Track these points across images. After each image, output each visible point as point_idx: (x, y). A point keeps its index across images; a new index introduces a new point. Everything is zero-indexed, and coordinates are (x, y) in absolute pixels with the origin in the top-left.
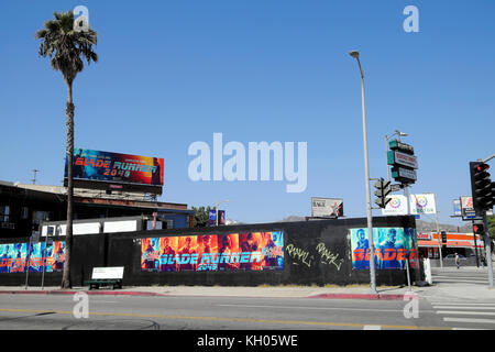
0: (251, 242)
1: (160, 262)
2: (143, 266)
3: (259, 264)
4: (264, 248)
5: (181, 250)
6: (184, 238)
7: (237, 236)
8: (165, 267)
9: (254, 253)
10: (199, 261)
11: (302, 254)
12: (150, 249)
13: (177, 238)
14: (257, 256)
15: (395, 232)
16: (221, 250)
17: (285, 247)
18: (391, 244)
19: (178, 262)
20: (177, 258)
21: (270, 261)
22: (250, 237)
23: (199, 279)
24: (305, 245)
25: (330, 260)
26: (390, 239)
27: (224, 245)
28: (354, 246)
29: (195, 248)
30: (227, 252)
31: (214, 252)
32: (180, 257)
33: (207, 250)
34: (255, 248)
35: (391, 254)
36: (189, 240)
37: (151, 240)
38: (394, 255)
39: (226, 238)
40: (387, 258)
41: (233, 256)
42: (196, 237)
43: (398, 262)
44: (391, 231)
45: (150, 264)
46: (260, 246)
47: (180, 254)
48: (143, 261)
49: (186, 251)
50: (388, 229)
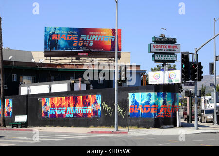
0: (87, 101)
1: (50, 113)
2: (43, 115)
3: (90, 114)
4: (93, 105)
5: (58, 105)
6: (59, 98)
7: (81, 96)
8: (52, 115)
9: (88, 107)
10: (66, 112)
11: (108, 108)
12: (45, 105)
13: (56, 98)
14: (90, 109)
15: (151, 95)
16: (75, 106)
17: (102, 104)
18: (148, 103)
19: (57, 113)
20: (56, 110)
21: (95, 112)
22: (87, 98)
23: (66, 123)
24: (110, 102)
25: (120, 112)
26: (147, 100)
27: (76, 102)
28: (130, 104)
29: (64, 104)
30: (77, 107)
31: (72, 107)
32: (58, 109)
33: (69, 106)
34: (89, 104)
35: (147, 108)
36: (61, 99)
37: (46, 99)
38: (149, 109)
39: (77, 98)
40: (145, 111)
41: (80, 109)
42: (64, 97)
43: (151, 114)
44: (148, 95)
45: (46, 113)
46: (91, 104)
47: (58, 107)
48: (43, 112)
49: (60, 106)
50: (147, 93)
